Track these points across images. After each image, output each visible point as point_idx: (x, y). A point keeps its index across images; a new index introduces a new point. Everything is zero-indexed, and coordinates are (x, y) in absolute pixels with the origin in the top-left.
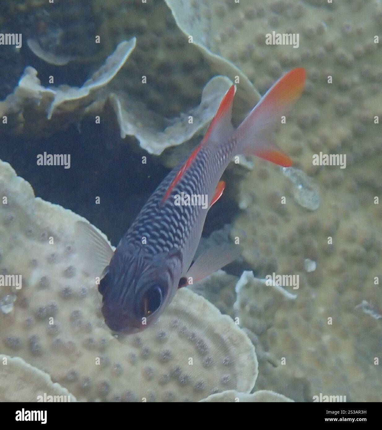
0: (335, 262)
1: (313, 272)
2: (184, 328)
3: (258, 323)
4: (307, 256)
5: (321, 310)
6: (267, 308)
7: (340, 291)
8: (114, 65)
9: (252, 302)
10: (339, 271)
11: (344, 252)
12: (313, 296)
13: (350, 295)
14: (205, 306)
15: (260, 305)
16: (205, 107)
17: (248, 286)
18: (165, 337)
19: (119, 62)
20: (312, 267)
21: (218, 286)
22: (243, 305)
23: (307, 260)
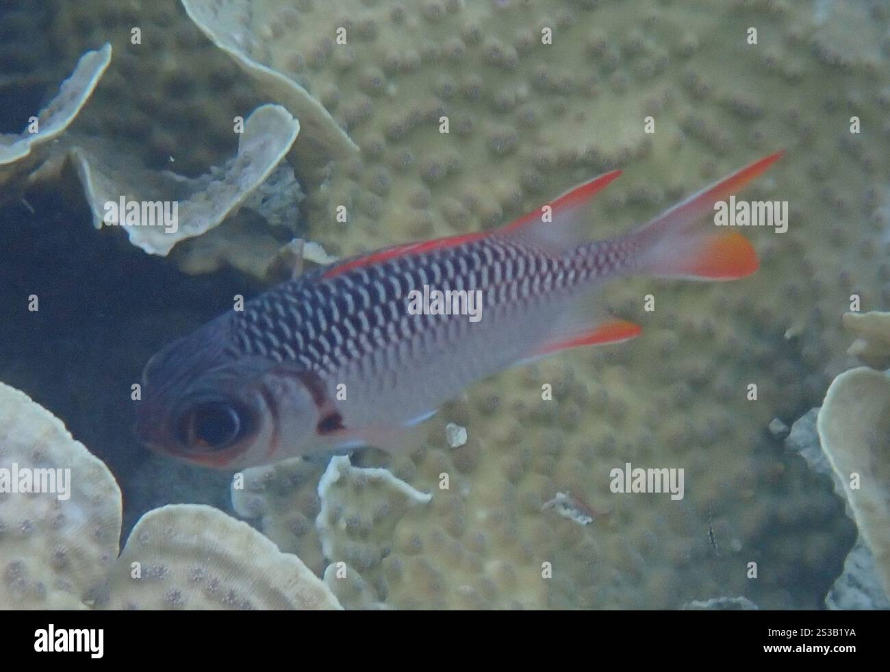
0: (502, 426)
1: (461, 447)
2: (215, 583)
3: (363, 549)
4: (449, 419)
5: (482, 515)
6: (378, 520)
7: (514, 478)
8: (74, 96)
9: (350, 511)
10: (511, 442)
11: (519, 406)
12: (466, 491)
13: (532, 484)
14: (250, 538)
15: (367, 517)
16: (246, 164)
17: (340, 483)
18: (180, 600)
19: (83, 90)
20: (460, 437)
21: (289, 482)
22: (333, 520)
23: (451, 425)
